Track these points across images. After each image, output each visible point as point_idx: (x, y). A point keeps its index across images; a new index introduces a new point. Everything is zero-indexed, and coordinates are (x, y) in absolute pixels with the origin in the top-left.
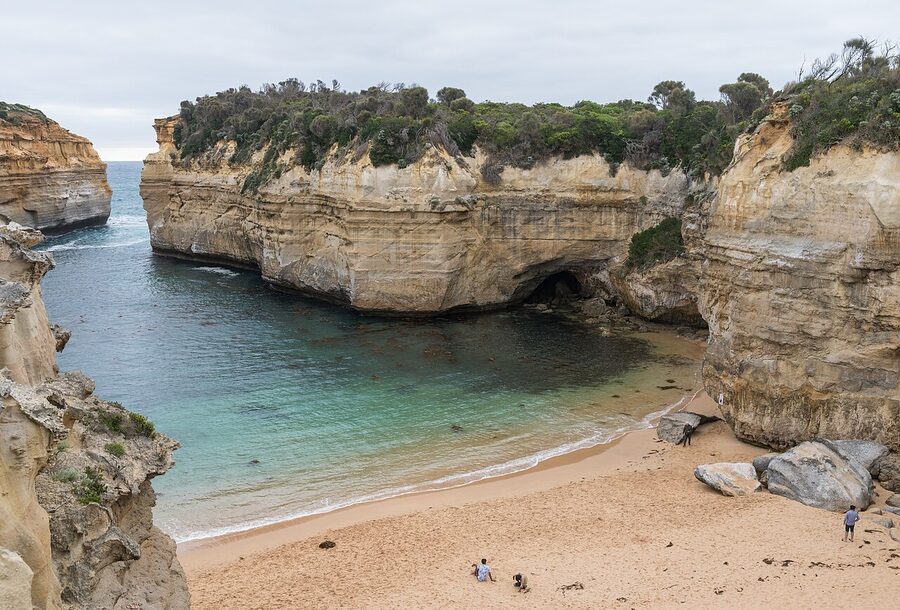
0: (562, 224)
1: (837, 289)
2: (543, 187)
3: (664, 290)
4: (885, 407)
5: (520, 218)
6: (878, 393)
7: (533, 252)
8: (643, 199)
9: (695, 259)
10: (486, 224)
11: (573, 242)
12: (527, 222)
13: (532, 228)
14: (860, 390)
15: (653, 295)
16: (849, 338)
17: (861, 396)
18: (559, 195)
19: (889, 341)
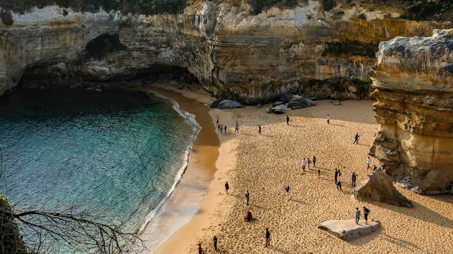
0: (44, 42)
1: (282, 50)
2: (34, 23)
3: (113, 67)
4: (296, 82)
5: (25, 41)
6: (294, 79)
7: (31, 58)
8: (83, 26)
9: (132, 51)
10: (8, 45)
11: (50, 50)
12: (28, 42)
13: (31, 46)
14: (288, 79)
15: (108, 69)
16: (285, 64)
17: (289, 80)
18: (42, 27)
19: (298, 63)
